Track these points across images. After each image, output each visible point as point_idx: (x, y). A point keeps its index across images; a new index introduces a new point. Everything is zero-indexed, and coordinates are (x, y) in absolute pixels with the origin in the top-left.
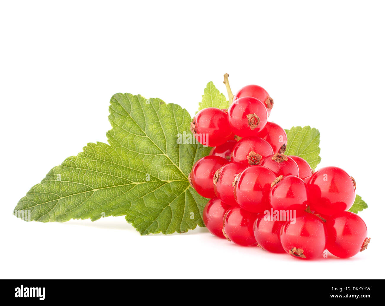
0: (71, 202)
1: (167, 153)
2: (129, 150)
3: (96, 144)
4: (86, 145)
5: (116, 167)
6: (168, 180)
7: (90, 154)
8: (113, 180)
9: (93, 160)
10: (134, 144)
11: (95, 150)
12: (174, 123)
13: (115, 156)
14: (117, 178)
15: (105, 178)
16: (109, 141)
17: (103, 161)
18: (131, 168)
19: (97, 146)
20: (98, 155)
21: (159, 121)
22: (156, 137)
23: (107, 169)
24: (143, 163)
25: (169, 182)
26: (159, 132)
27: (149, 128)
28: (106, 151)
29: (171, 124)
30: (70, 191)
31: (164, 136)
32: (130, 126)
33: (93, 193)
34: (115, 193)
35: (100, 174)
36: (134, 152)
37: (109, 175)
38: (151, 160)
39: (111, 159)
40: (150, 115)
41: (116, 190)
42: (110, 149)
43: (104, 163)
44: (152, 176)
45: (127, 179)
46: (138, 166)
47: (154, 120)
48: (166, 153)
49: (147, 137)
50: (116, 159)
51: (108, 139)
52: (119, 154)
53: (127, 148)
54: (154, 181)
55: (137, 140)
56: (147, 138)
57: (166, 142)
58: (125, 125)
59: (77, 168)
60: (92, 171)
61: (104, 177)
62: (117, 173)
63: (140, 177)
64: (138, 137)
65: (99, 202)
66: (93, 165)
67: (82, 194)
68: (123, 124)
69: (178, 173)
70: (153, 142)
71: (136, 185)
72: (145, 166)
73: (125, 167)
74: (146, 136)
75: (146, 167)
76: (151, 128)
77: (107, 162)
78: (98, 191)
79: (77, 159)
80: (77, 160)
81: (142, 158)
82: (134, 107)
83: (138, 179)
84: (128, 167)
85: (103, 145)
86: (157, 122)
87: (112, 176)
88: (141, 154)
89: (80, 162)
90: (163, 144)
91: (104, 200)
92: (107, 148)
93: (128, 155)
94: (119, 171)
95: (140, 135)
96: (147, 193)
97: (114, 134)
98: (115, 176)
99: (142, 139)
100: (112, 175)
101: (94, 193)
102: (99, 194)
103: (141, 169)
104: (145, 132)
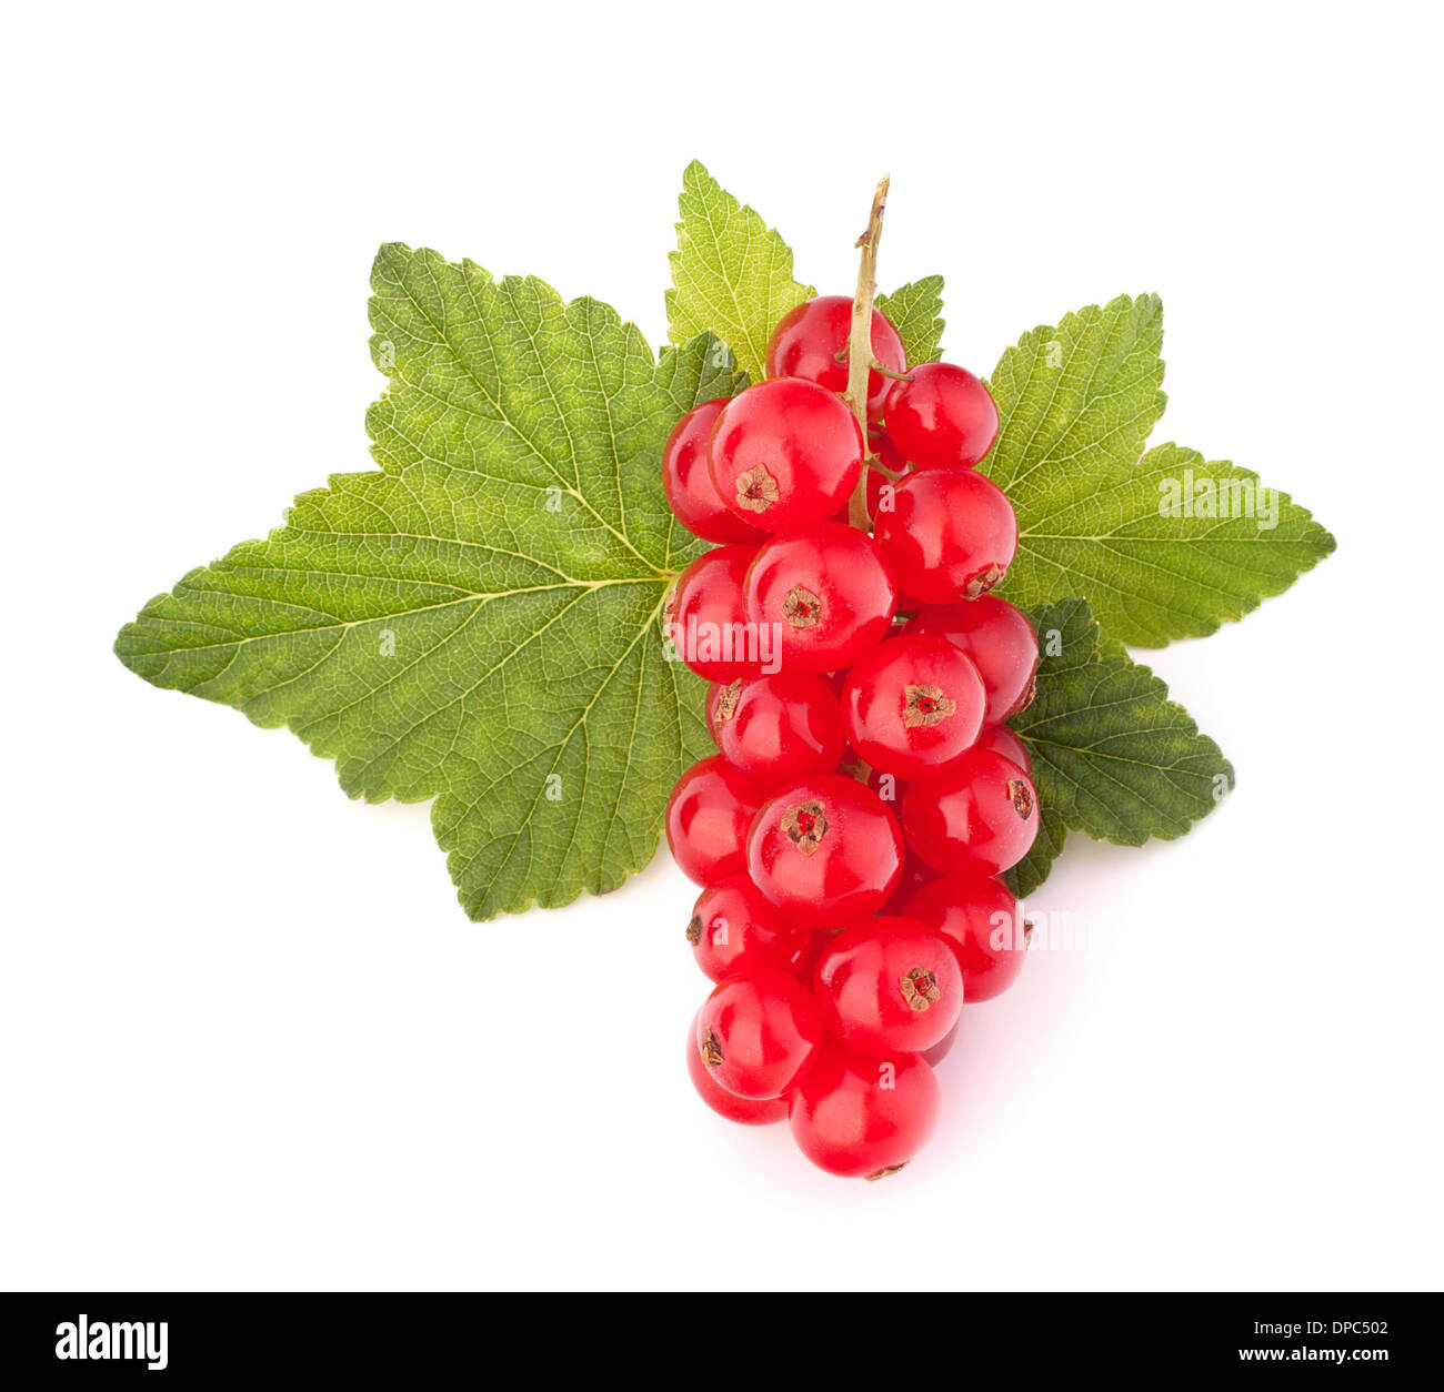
0: (280, 658)
1: (579, 489)
2: (450, 469)
3: (327, 487)
4: (293, 506)
5: (406, 551)
6: (588, 580)
7: (311, 528)
8: (402, 596)
9: (325, 546)
10: (468, 446)
11: (325, 513)
12: (595, 384)
13: (401, 507)
14: (415, 586)
15: (374, 592)
16: (375, 450)
17: (362, 537)
18: (462, 540)
19: (333, 496)
20: (339, 525)
21: (542, 373)
22: (537, 433)
23: (377, 566)
24: (503, 513)
25: (595, 585)
26: (544, 415)
27: (510, 397)
28: (366, 501)
29: (581, 391)
30: (269, 627)
31: (565, 431)
32: (446, 385)
33: (344, 635)
34: (413, 642)
35: (353, 582)
36: (469, 474)
37: (385, 579)
38: (530, 504)
39: (391, 524)
40: (509, 348)
41: (416, 628)
42: (383, 483)
43: (363, 546)
44: (538, 562)
45: (451, 586)
46: (486, 530)
47: (525, 370)
48: (575, 488)
49: (508, 423)
50: (407, 516)
51: (373, 443)
52: (414, 494)
53: (444, 461)
54: (541, 585)
55: (478, 431)
56: (508, 428)
57: (573, 453)
58: (430, 377)
59: (276, 569)
60: (328, 574)
61: (369, 589)
62: (413, 572)
63: (494, 578)
64: (475, 421)
65: (363, 672)
66: (328, 559)
67: (309, 633)
68: (422, 376)
69: (620, 561)
70: (529, 443)
71: (484, 602)
72: (511, 523)
73: (440, 539)
74: (503, 419)
75: (516, 525)
76: (520, 397)
77: (376, 537)
78: (358, 626)
79: (269, 548)
80: (271, 551)
81: (498, 495)
82: (456, 313)
83: (487, 583)
84: (450, 541)
85: (353, 483)
86: (536, 379)
87: (396, 583)
88: (495, 481)
89: (280, 557)
90: (563, 459)
91: (378, 667)
92: (371, 485)
93: (448, 488)
94: (418, 565)
95: (485, 415)
96: (519, 644)
97: (394, 417)
98: (407, 581)
99: (491, 430)
100: (395, 577)
101: (348, 634)
102: (363, 643)
103: (496, 540)
104: (498, 407)
